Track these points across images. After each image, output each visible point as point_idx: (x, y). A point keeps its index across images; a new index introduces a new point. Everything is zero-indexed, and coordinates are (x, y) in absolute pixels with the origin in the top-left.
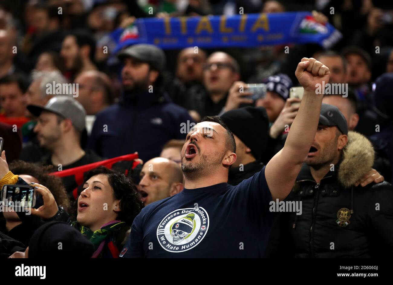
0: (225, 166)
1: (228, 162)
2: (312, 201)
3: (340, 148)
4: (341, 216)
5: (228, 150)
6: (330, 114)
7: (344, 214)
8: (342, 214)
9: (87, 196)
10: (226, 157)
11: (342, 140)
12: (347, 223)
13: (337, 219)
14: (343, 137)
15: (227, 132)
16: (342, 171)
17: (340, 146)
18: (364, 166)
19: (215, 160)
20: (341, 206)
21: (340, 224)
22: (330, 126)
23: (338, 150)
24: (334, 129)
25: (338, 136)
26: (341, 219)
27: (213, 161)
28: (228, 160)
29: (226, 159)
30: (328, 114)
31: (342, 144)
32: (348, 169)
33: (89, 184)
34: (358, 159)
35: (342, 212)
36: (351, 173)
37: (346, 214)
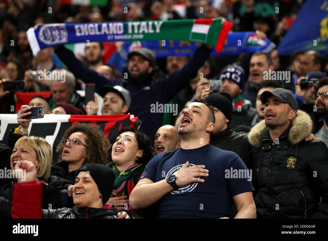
0: (207, 132)
1: (209, 130)
2: (270, 153)
3: (290, 118)
4: (289, 162)
5: (209, 122)
6: (285, 95)
7: (291, 161)
8: (290, 161)
9: (122, 143)
10: (208, 126)
11: (292, 113)
12: (293, 167)
13: (287, 164)
14: (293, 112)
15: (209, 109)
16: (292, 133)
17: (290, 117)
18: (306, 131)
19: (200, 128)
20: (290, 156)
21: (289, 167)
22: (284, 103)
23: (288, 120)
24: (287, 105)
25: (289, 110)
26: (289, 164)
27: (199, 128)
28: (209, 128)
29: (208, 127)
30: (284, 95)
31: (292, 116)
32: (295, 132)
33: (122, 136)
34: (303, 126)
35: (290, 159)
36: (298, 135)
37: (293, 161)
